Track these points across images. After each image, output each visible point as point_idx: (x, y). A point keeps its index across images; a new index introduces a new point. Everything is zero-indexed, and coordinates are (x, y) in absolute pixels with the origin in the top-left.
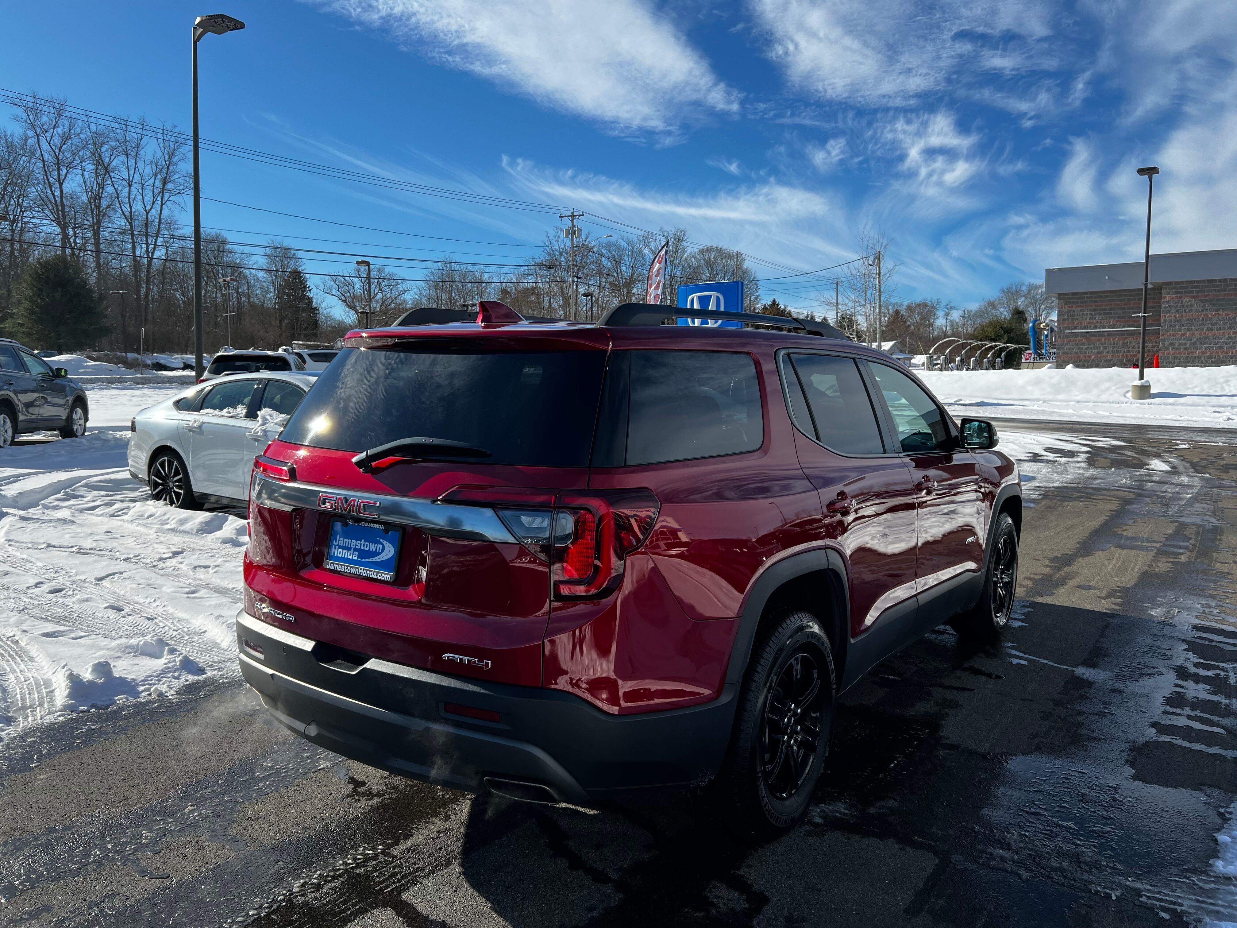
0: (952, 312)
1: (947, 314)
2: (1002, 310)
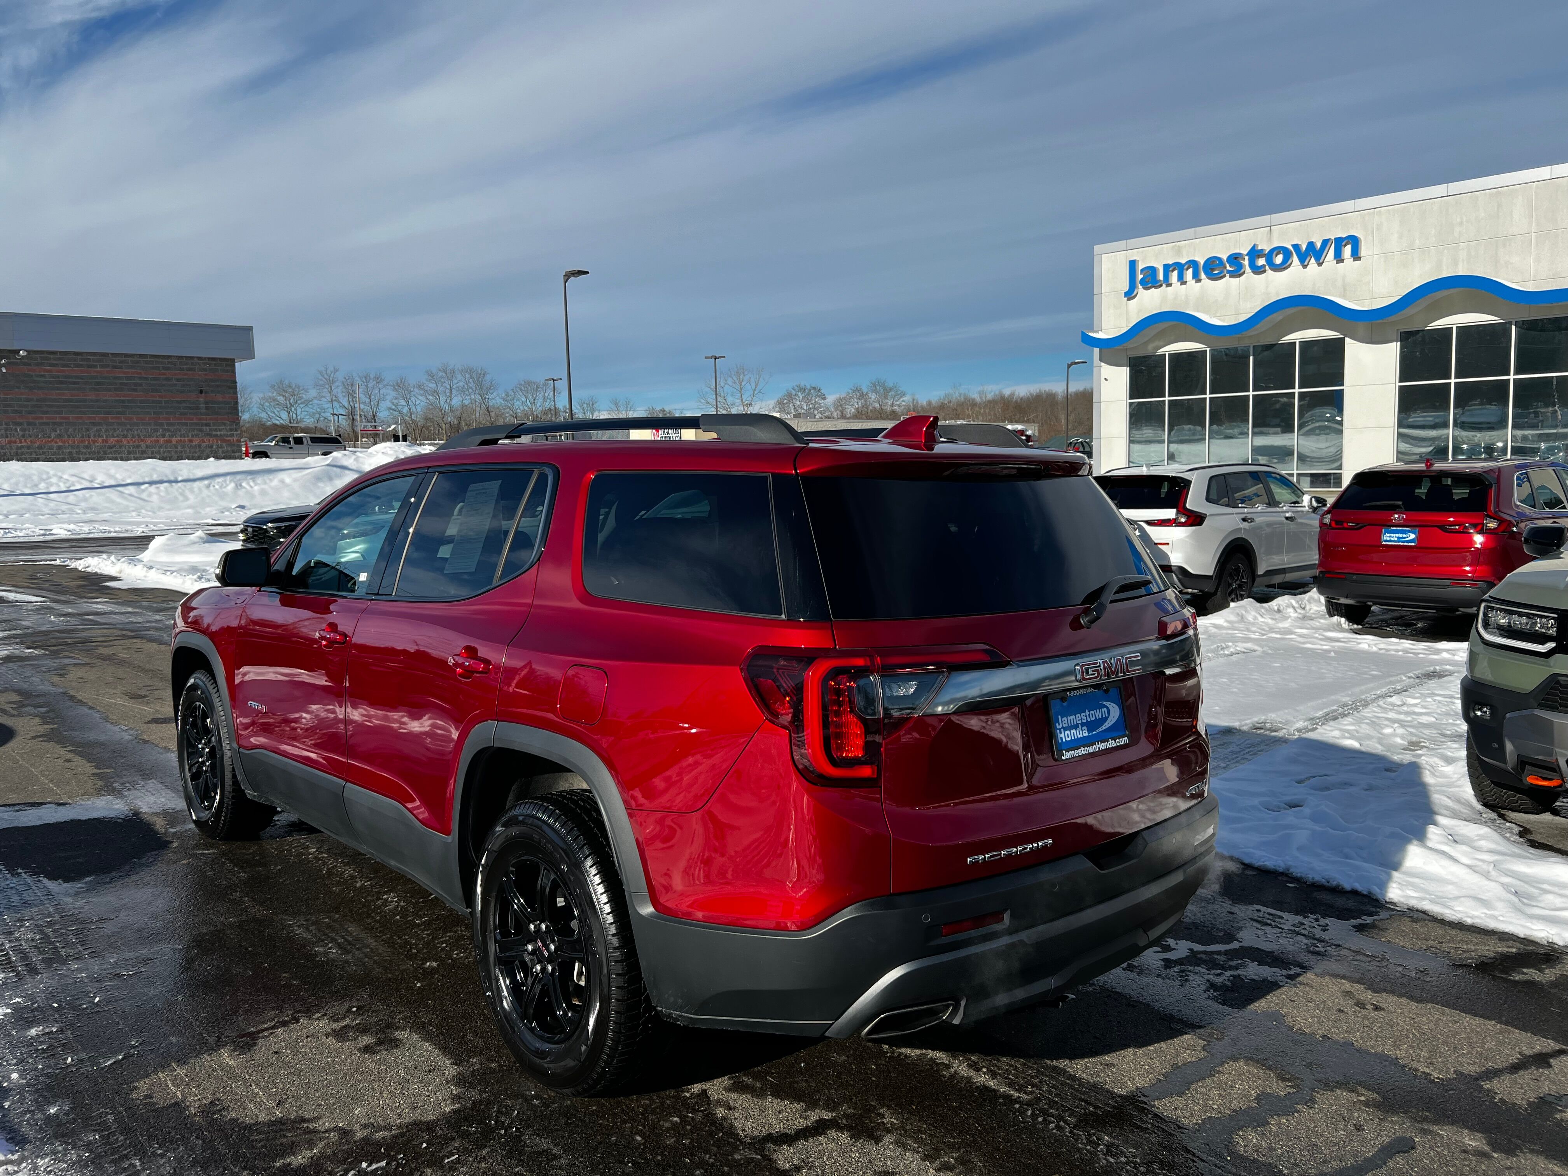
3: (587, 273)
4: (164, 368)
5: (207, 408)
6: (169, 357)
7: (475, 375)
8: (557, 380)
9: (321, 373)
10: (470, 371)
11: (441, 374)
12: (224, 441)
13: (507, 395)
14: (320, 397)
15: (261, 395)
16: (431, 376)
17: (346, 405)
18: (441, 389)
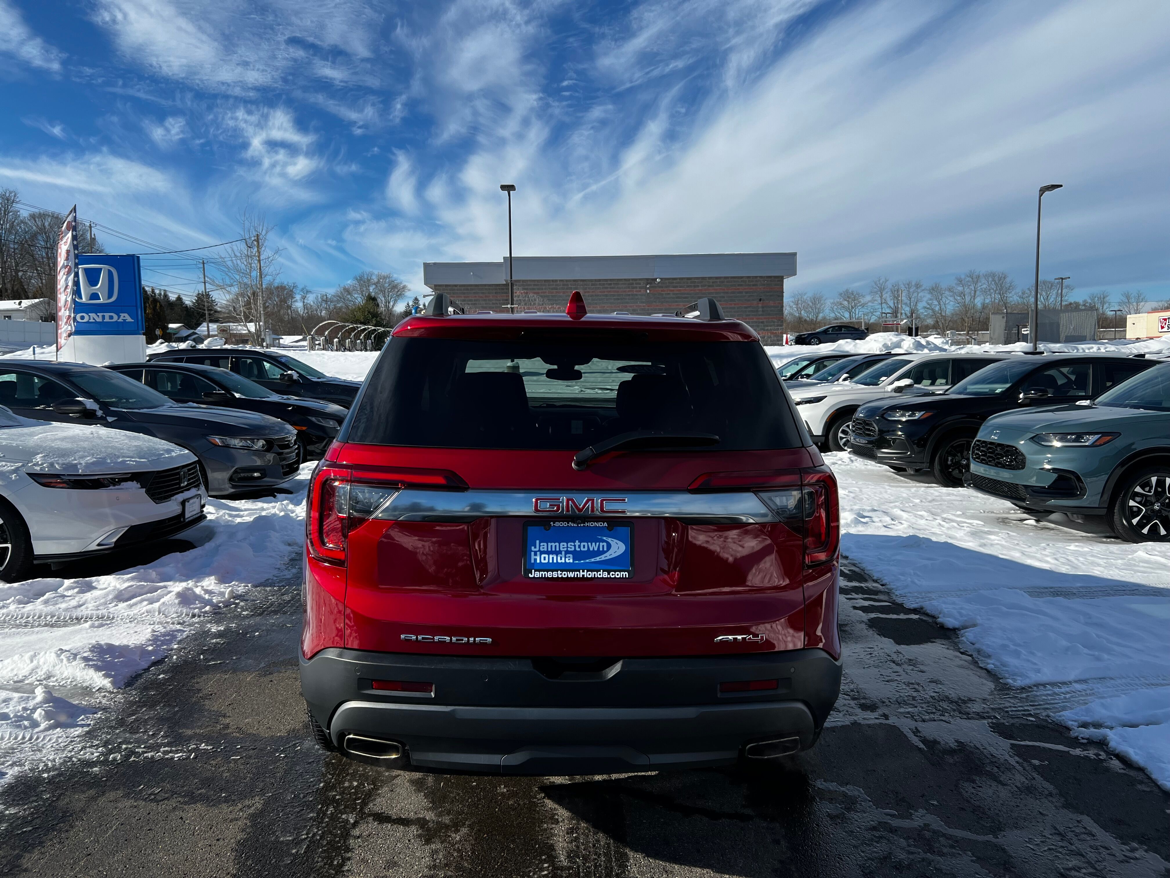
0: (308, 296)
1: (304, 298)
2: (356, 296)
3: (1061, 186)
4: (739, 285)
5: (763, 311)
6: (742, 277)
7: (996, 279)
8: (1065, 279)
9: (875, 283)
10: (993, 275)
11: (968, 279)
12: (773, 333)
13: (1023, 293)
14: (873, 301)
15: (832, 301)
16: (960, 281)
17: (892, 306)
18: (967, 291)
